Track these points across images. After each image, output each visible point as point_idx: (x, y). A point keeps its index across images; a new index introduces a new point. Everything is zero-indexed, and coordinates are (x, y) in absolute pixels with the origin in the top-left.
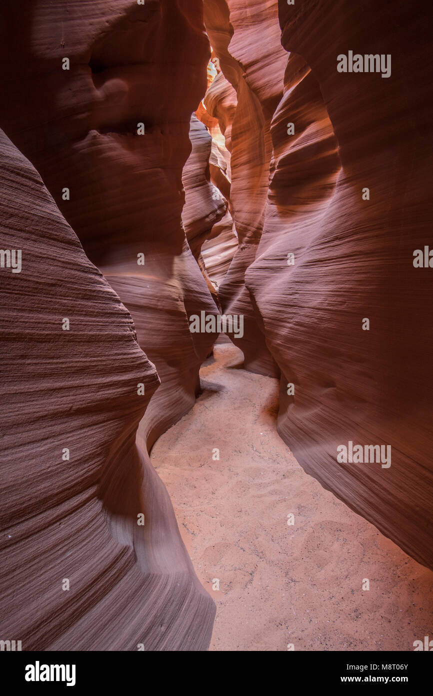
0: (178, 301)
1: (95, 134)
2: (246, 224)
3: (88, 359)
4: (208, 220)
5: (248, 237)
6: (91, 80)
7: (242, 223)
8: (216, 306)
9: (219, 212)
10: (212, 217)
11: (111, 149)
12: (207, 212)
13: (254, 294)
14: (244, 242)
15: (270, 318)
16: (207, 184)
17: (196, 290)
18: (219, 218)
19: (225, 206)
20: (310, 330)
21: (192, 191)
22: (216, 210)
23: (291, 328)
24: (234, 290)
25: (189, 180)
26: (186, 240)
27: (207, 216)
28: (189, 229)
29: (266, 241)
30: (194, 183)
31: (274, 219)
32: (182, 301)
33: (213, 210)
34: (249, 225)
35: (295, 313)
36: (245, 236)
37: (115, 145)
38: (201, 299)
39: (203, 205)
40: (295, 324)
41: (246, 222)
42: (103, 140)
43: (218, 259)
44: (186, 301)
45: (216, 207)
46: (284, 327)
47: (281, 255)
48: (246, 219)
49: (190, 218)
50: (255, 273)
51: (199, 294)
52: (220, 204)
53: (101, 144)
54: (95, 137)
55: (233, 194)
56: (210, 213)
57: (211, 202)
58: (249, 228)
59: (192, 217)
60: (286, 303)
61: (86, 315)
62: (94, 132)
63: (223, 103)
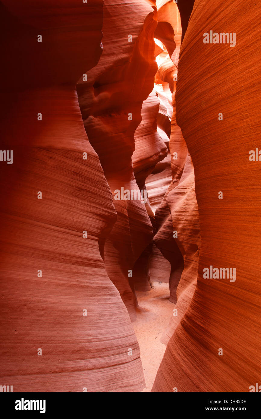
0: (124, 208)
1: (91, 118)
2: (177, 165)
3: (102, 202)
4: (151, 159)
5: (178, 175)
6: (93, 93)
7: (175, 164)
8: (150, 220)
9: (161, 154)
10: (155, 157)
11: (98, 125)
12: (152, 154)
13: (170, 208)
14: (175, 178)
15: (175, 220)
16: (154, 133)
17: (136, 205)
18: (162, 158)
19: (167, 150)
20: (190, 222)
21: (141, 139)
22: (159, 153)
23: (183, 223)
24: (166, 213)
25: (141, 131)
26: (133, 173)
27: (151, 157)
28: (137, 166)
29: (183, 177)
30: (143, 133)
31: (189, 165)
32: (126, 209)
33: (156, 152)
34: (178, 166)
35: (185, 215)
36: (176, 174)
37: (100, 122)
38: (139, 212)
39: (149, 149)
40: (185, 221)
41: (177, 164)
42: (95, 120)
43: (160, 191)
44: (129, 211)
45: (159, 150)
46: (180, 223)
47: (186, 186)
48: (177, 162)
49: (138, 158)
50: (172, 196)
51: (138, 209)
52: (163, 148)
53: (94, 122)
54: (91, 119)
55: (171, 143)
56: (154, 155)
57: (156, 146)
58: (179, 168)
59: (140, 157)
60: (183, 210)
61: (103, 190)
62: (91, 117)
63: (172, 74)
